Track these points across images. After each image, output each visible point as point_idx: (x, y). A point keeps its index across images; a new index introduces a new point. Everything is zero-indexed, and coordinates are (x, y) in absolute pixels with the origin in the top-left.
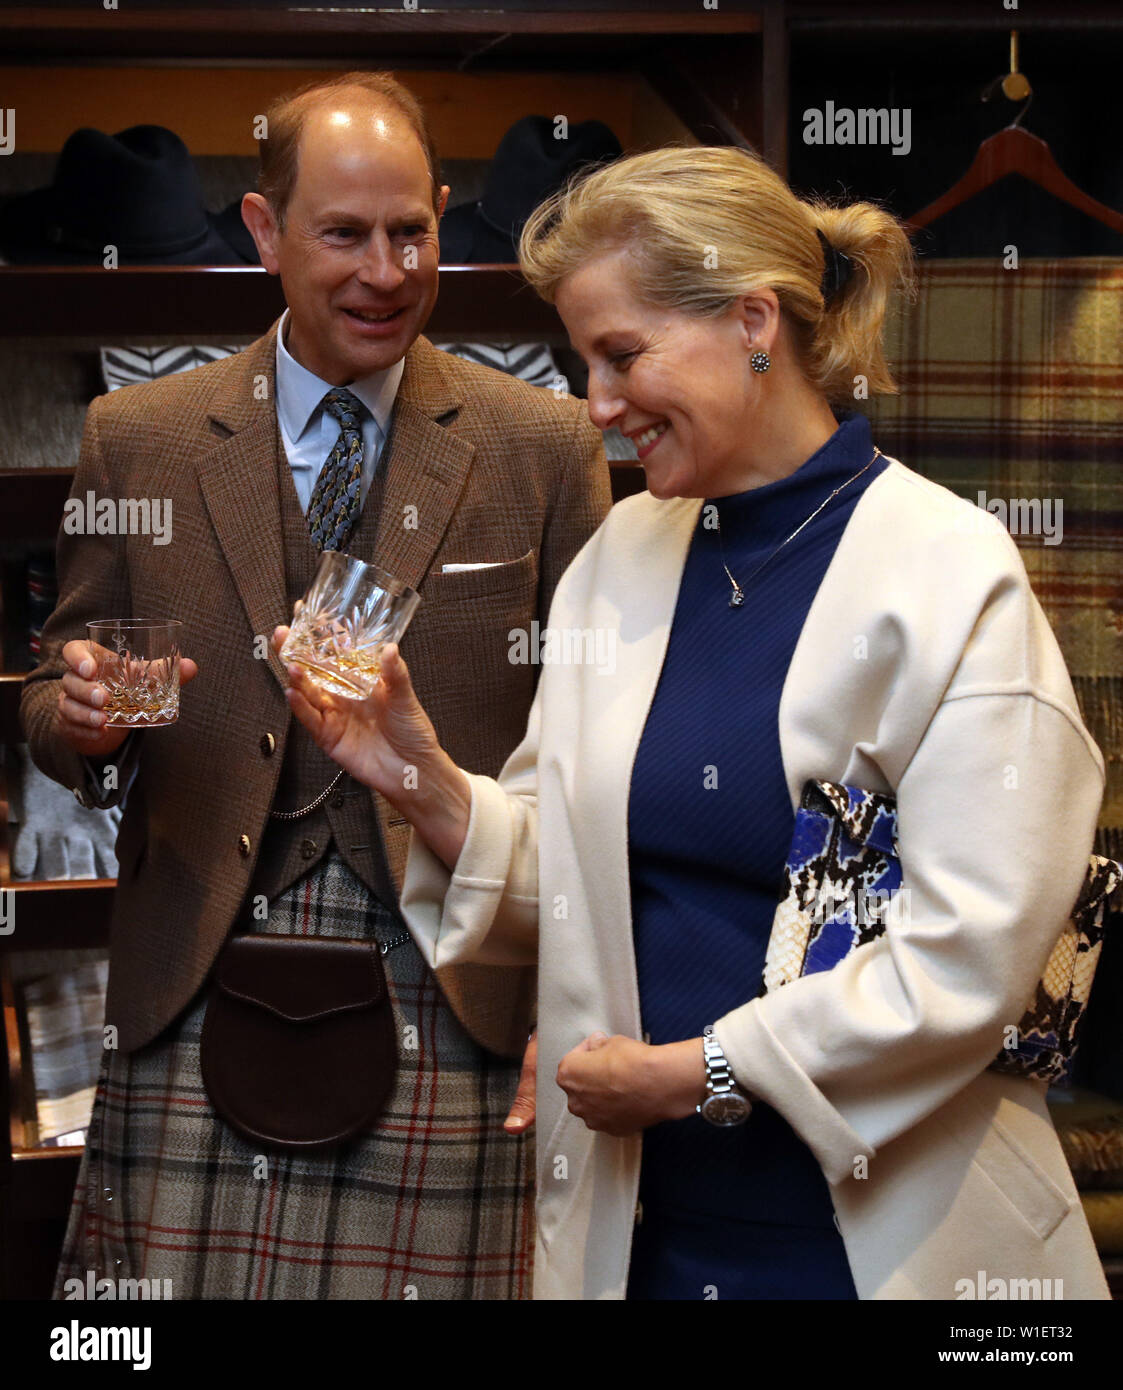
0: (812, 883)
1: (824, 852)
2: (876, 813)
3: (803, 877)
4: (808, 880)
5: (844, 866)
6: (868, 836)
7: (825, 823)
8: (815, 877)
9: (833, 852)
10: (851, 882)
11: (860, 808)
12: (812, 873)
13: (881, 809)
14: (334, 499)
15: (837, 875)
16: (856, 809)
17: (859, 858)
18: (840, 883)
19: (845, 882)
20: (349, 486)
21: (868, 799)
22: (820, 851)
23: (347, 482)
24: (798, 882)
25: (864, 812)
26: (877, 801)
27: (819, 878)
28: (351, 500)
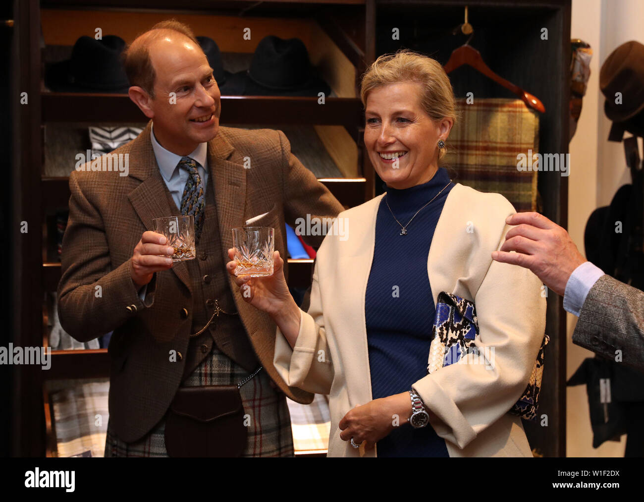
0: (445, 332)
1: (448, 320)
2: (467, 305)
3: (441, 329)
4: (443, 331)
5: (456, 326)
6: (465, 313)
7: (448, 308)
8: (446, 329)
9: (452, 320)
10: (458, 332)
11: (461, 302)
12: (444, 328)
13: (468, 304)
14: (192, 205)
15: (453, 329)
16: (460, 302)
17: (461, 323)
18: (454, 332)
19: (456, 332)
20: (199, 199)
21: (463, 300)
22: (447, 319)
23: (198, 197)
24: (440, 331)
25: (463, 303)
26: (466, 301)
27: (447, 330)
28: (200, 205)
